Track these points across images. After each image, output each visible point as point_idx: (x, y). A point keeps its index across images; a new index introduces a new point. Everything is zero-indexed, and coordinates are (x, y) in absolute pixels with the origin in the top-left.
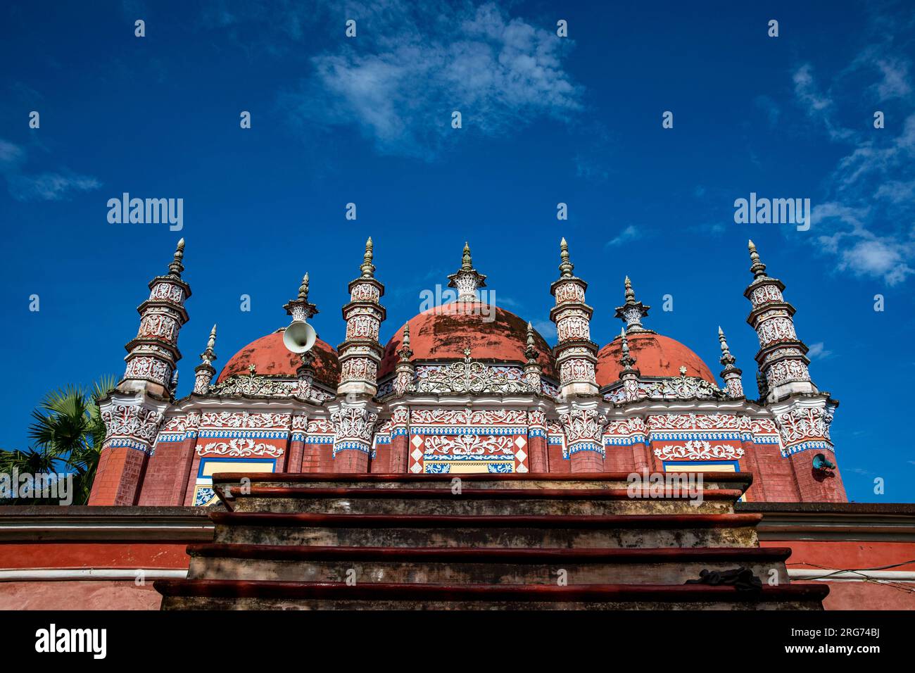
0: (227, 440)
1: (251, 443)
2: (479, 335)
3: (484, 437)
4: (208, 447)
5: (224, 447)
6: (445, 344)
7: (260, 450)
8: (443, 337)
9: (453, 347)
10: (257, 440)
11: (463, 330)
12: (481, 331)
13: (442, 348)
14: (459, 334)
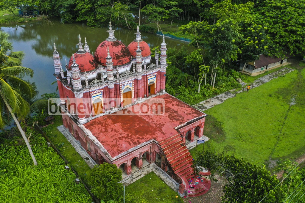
0: (95, 91)
1: (98, 90)
2: (123, 59)
3: (129, 81)
4: (92, 93)
5: (94, 92)
6: (119, 62)
7: (100, 91)
8: (118, 60)
9: (120, 62)
10: (99, 90)
11: (121, 58)
12: (124, 58)
13: (119, 63)
14: (121, 59)
